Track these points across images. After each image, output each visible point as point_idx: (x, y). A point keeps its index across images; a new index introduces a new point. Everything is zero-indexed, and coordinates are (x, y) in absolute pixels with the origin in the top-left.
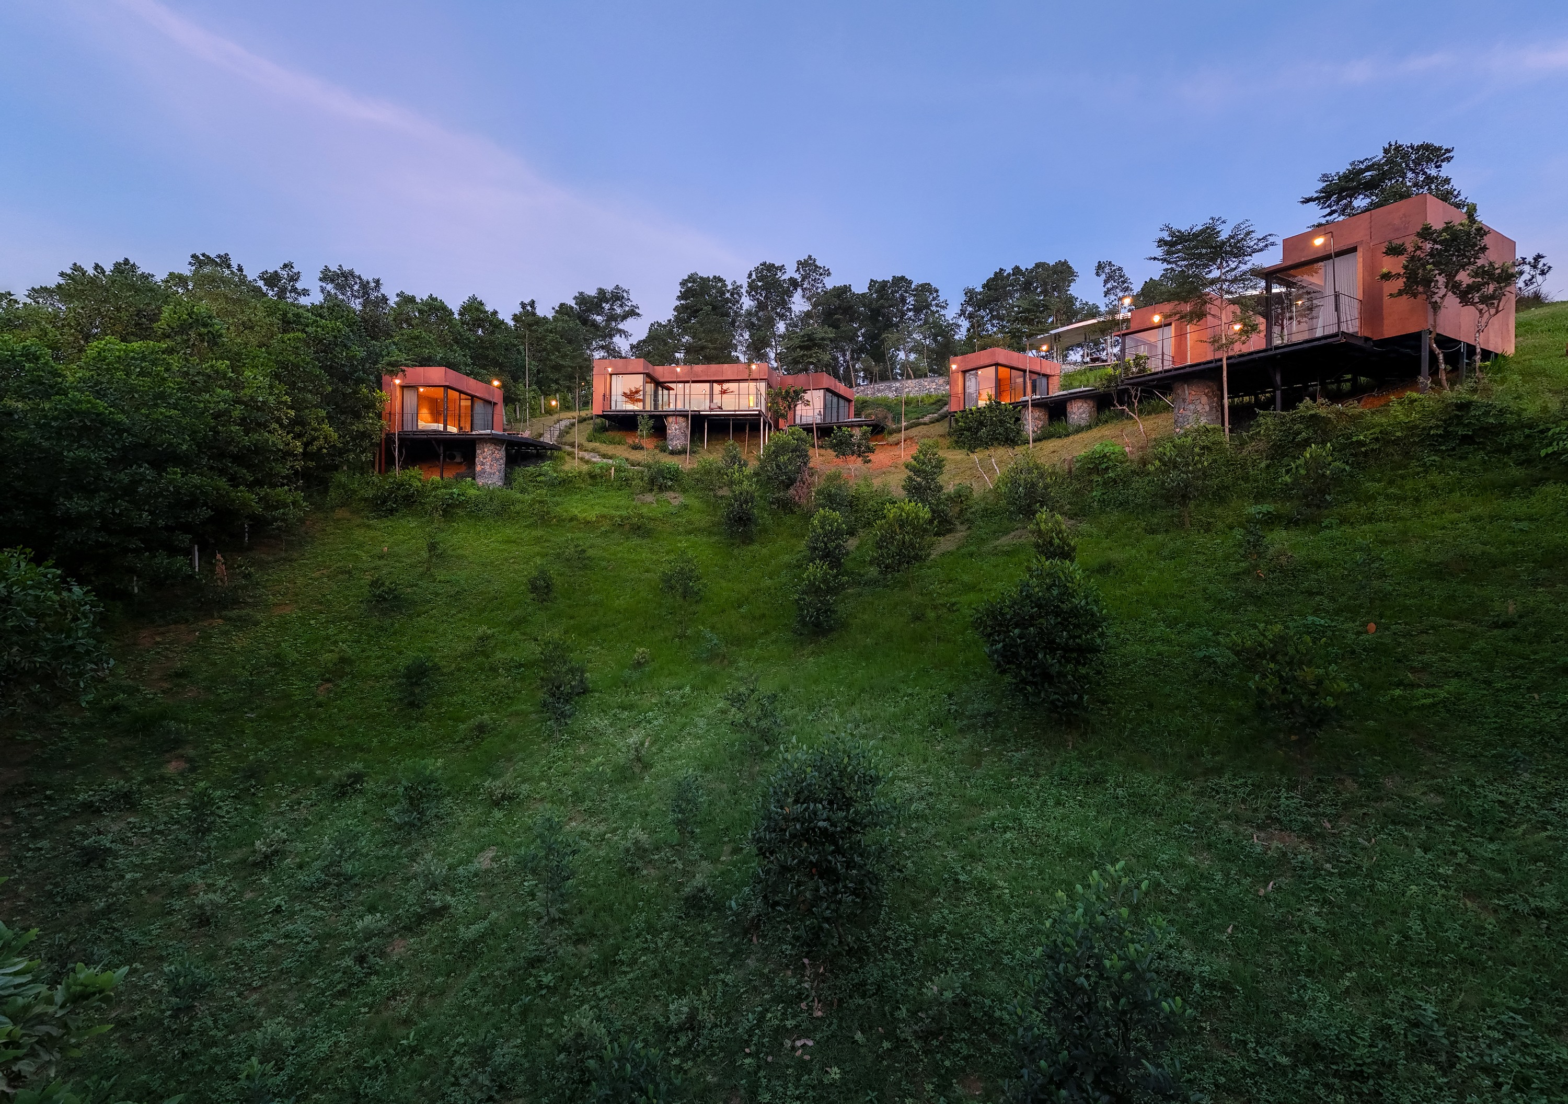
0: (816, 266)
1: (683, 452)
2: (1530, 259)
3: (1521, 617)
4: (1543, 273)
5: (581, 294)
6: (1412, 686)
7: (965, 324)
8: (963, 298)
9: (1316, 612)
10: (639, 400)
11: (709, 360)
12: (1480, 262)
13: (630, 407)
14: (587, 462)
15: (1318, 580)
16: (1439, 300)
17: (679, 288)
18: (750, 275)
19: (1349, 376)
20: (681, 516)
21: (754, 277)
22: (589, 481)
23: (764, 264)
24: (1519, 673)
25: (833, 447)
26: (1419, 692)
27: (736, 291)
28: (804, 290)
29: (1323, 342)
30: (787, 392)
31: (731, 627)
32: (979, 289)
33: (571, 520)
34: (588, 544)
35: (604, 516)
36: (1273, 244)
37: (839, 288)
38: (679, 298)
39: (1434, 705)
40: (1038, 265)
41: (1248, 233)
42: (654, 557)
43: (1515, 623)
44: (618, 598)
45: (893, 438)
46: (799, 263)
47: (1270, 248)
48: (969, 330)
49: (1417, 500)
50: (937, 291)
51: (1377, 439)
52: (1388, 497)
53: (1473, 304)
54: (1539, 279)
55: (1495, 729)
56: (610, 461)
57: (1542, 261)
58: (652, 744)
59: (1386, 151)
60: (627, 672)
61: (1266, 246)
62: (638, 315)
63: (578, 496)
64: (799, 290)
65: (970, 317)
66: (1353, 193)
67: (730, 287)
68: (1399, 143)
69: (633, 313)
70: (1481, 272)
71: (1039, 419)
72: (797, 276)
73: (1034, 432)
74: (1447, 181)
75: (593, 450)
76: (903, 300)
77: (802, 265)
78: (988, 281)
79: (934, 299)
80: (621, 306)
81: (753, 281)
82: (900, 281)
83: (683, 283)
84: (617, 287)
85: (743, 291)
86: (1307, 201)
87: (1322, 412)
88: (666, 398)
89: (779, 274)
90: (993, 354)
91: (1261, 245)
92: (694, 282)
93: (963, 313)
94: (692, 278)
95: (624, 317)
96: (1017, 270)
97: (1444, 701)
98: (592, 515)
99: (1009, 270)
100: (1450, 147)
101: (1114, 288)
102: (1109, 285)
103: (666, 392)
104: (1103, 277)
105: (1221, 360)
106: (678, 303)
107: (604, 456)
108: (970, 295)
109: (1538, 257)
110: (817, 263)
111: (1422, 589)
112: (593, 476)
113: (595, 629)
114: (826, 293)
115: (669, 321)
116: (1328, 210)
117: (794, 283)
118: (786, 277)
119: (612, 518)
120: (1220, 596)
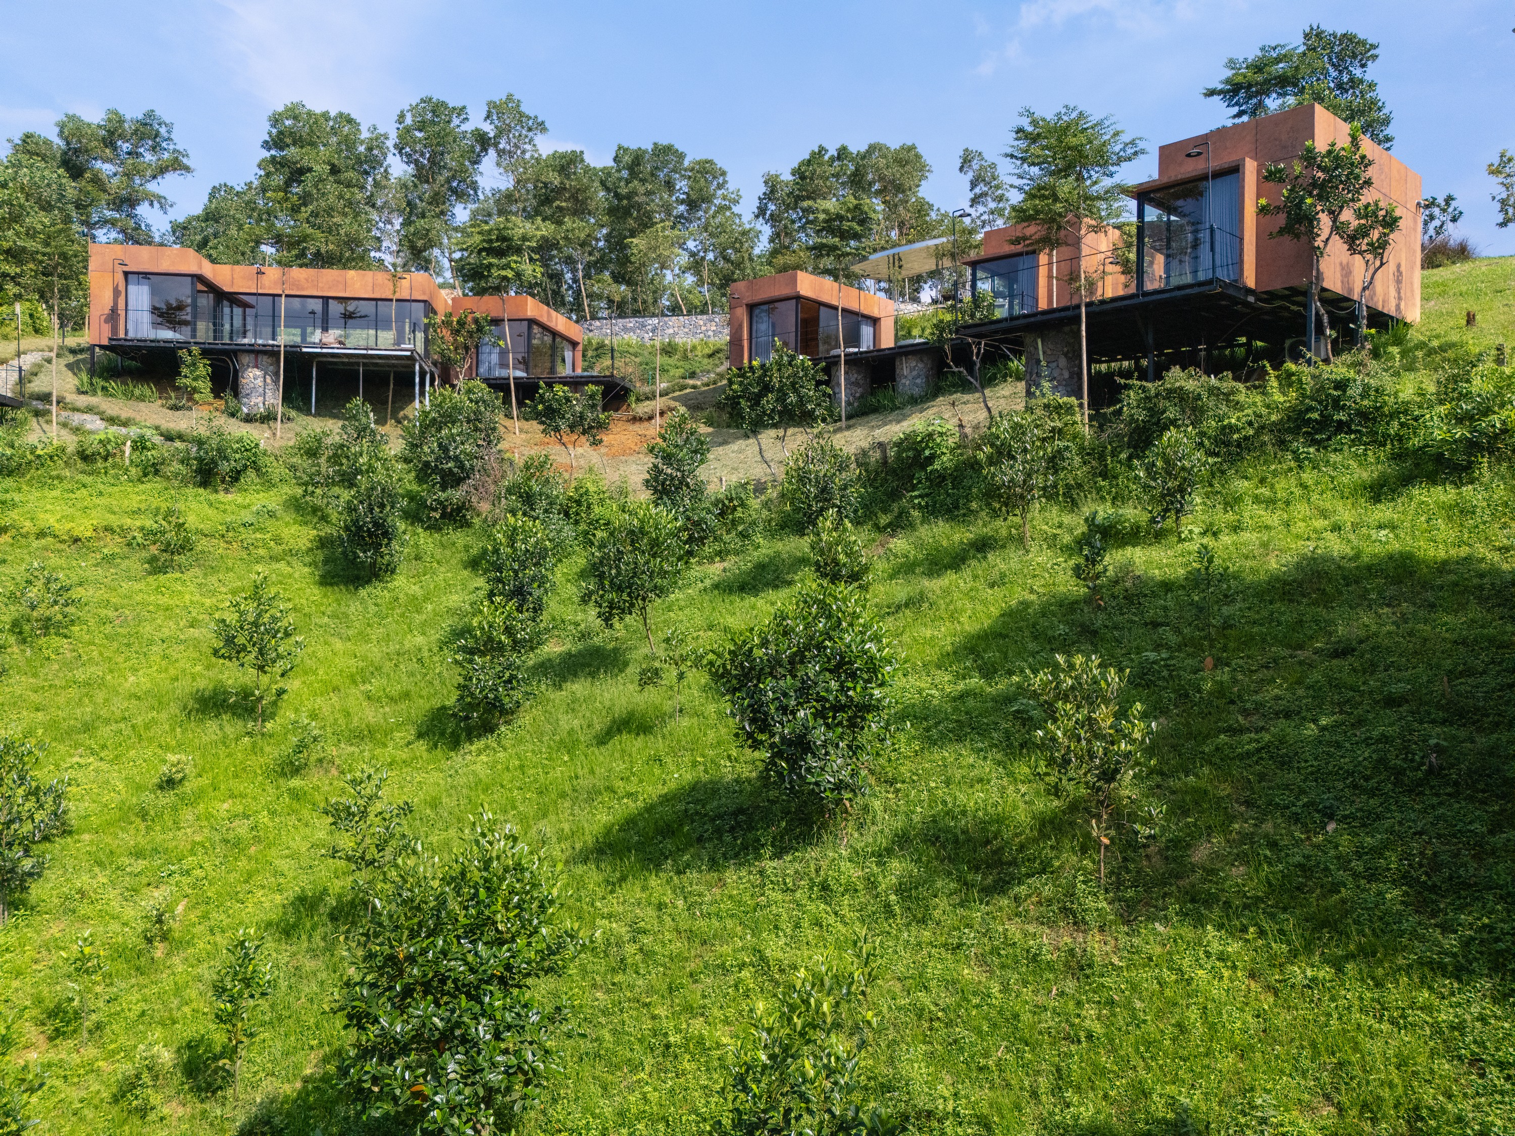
0: (522, 114)
1: (267, 418)
2: (1441, 201)
3: (1361, 642)
4: (1454, 220)
5: (72, 118)
6: (1241, 731)
7: (766, 231)
8: (762, 189)
9: (1157, 647)
10: (186, 323)
11: (323, 260)
12: (1364, 200)
13: (167, 334)
14: (76, 430)
15: (1165, 609)
16: (1322, 245)
17: (267, 126)
18: (401, 117)
19: (1243, 340)
20: (261, 530)
21: (409, 120)
22: (80, 465)
23: (427, 100)
24: (1347, 708)
25: (536, 416)
26: (1246, 737)
27: (377, 143)
28: (500, 153)
29: (1196, 290)
30: (462, 323)
31: (347, 714)
32: (787, 176)
33: (41, 534)
34: (75, 579)
35: (108, 529)
36: (1143, 152)
37: (563, 156)
38: (266, 145)
39: (1259, 750)
40: (872, 148)
41: (1116, 134)
42: (208, 602)
43: (1354, 650)
44: (135, 670)
45: (642, 409)
46: (491, 105)
47: (1141, 156)
48: (771, 240)
49: (1288, 503)
50: (724, 174)
51: (1250, 424)
52: (1257, 500)
53: (1361, 253)
54: (1450, 226)
55: (1312, 773)
56: (124, 431)
57: (1454, 204)
58: (188, 909)
59: (1307, 36)
60: (148, 798)
61: (1136, 153)
62: (187, 169)
63: (56, 493)
64: (492, 152)
65: (774, 219)
66: (1264, 89)
67: (365, 135)
68: (1322, 27)
69: (177, 165)
70: (1366, 213)
71: (856, 384)
72: (489, 129)
73: (848, 403)
74: (1372, 86)
75: (89, 410)
76: (669, 185)
77: (494, 110)
78: (802, 164)
79: (720, 186)
80: (153, 149)
81: (408, 130)
82: (664, 152)
83: (276, 120)
84: (150, 114)
85: (390, 143)
86: (1211, 93)
87: (1190, 385)
88: (238, 323)
89: (456, 121)
90: (794, 280)
91: (1130, 151)
92: (295, 118)
93: (761, 212)
94: (293, 112)
95: (162, 170)
96: (843, 153)
97: (1267, 746)
98: (83, 527)
99: (832, 152)
100: (1375, 42)
101: (984, 195)
102: (977, 190)
103: (238, 311)
104: (971, 175)
105: (1078, 307)
106: (266, 154)
107: (112, 420)
108: (772, 185)
109: (1449, 199)
110: (523, 108)
111: (1272, 614)
112: (85, 457)
113: (88, 728)
114: (538, 160)
115: (249, 185)
116: (1235, 110)
117: (483, 141)
118: (468, 127)
119: (123, 531)
120: (1050, 633)
